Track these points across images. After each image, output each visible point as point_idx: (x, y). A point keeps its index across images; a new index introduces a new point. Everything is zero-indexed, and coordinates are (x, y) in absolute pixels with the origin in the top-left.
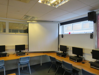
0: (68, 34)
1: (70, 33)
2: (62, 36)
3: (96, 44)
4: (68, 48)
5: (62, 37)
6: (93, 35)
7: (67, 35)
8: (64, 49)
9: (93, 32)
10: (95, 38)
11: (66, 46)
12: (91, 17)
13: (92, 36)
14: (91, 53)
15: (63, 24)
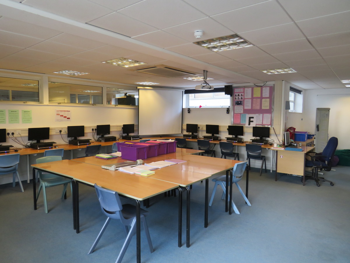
0: (199, 107)
1: (200, 106)
2: (189, 110)
3: (232, 120)
4: (199, 128)
5: (189, 112)
6: (230, 109)
7: (195, 109)
8: (193, 128)
9: (229, 107)
10: (231, 113)
11: (197, 125)
12: (228, 90)
13: (228, 110)
14: (227, 129)
15: (188, 92)
